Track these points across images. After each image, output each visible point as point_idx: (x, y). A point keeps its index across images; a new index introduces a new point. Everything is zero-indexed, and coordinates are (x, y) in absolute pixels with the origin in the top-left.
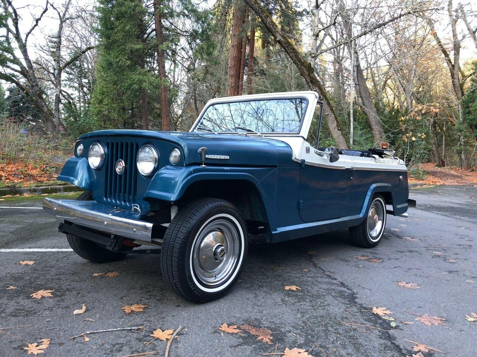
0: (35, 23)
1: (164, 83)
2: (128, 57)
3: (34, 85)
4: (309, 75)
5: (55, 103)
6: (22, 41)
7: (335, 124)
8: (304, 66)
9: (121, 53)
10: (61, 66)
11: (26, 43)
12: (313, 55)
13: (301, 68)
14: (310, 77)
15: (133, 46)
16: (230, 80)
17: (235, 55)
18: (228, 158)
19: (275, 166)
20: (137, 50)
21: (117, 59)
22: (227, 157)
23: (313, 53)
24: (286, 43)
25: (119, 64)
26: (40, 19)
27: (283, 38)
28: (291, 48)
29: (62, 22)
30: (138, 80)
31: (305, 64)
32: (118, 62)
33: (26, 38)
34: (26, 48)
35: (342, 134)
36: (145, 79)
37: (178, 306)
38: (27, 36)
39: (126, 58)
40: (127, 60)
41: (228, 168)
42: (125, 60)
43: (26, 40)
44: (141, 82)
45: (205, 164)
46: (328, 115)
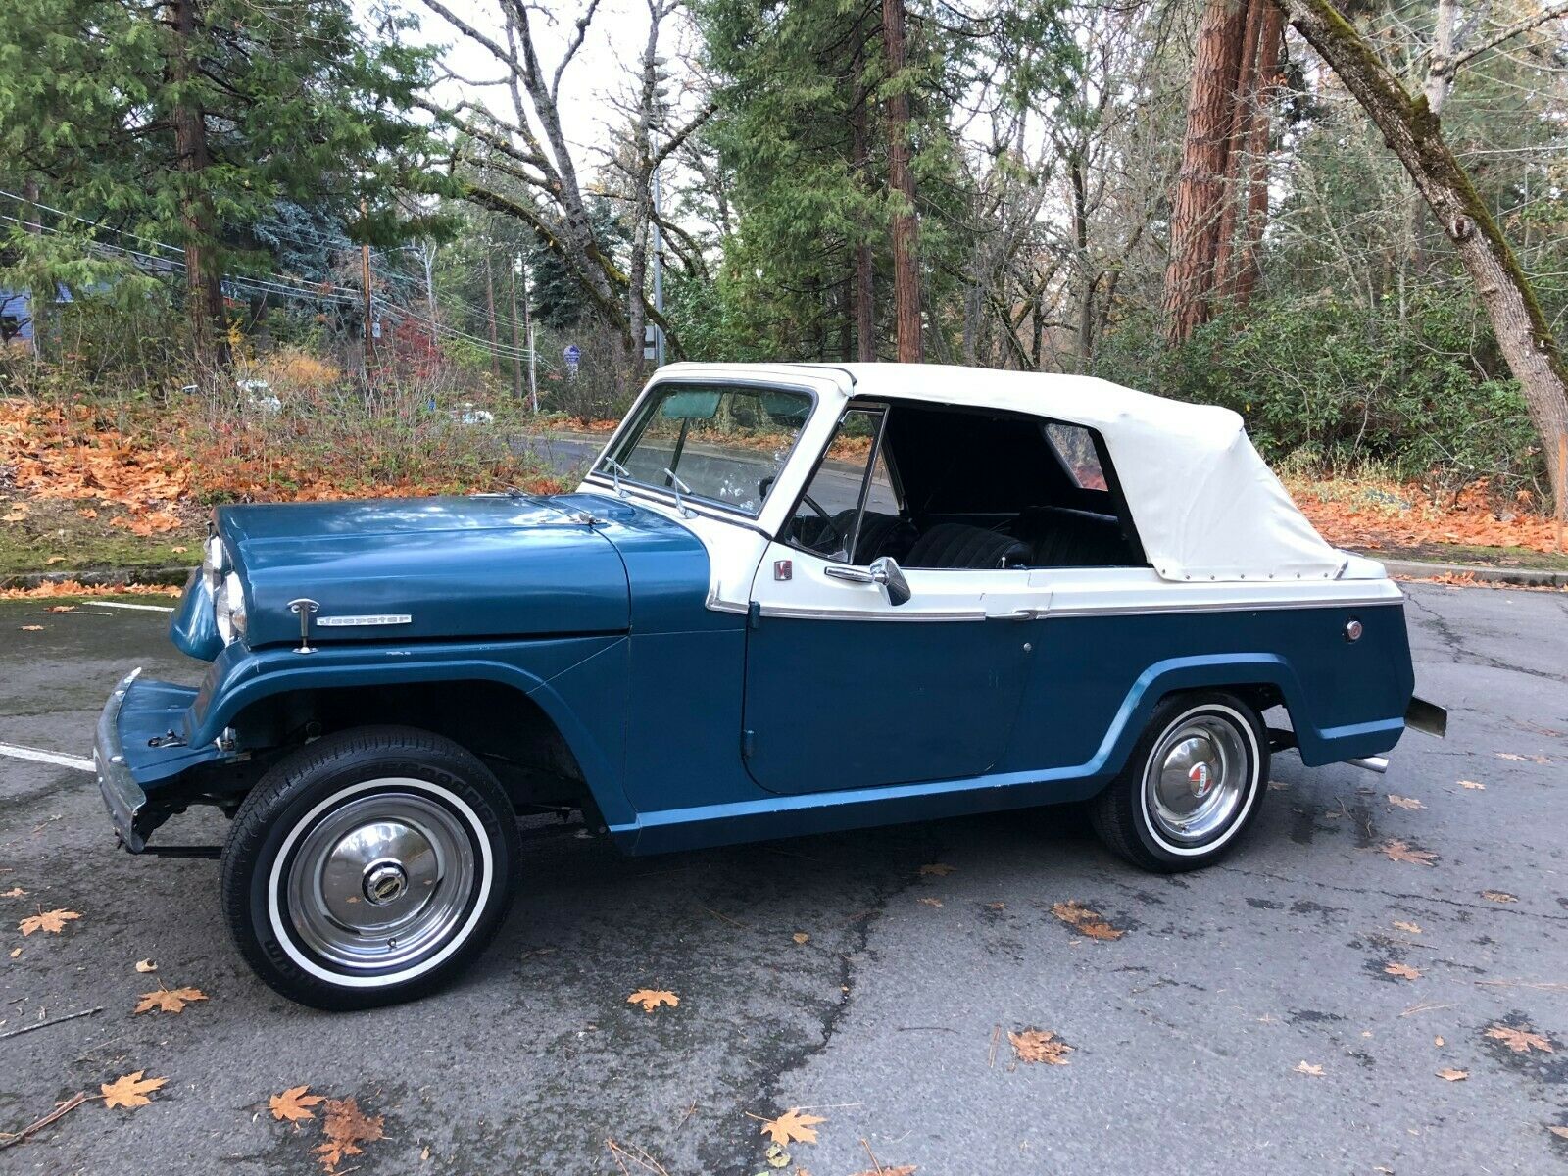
0: (576, 34)
1: (892, 208)
2: (788, 128)
3: (577, 221)
4: (1419, 143)
5: (633, 271)
6: (546, 93)
7: (1526, 325)
8: (1399, 110)
9: (768, 118)
10: (650, 157)
11: (555, 97)
12: (1438, 66)
13: (1384, 120)
14: (1422, 153)
15: (803, 91)
16: (1192, 160)
17: (1213, 67)
18: (409, 621)
19: (625, 632)
20: (813, 106)
21: (754, 140)
22: (407, 619)
23: (1439, 58)
24: (1326, 31)
25: (760, 154)
26: (587, 22)
27: (1317, 12)
28: (1344, 47)
29: (656, 20)
30: (810, 206)
31: (1404, 104)
32: (756, 151)
33: (556, 82)
34: (556, 113)
35: (1552, 367)
36: (833, 200)
37: (274, 1010)
38: (558, 74)
39: (784, 132)
40: (783, 139)
41: (407, 651)
42: (777, 140)
43: (555, 90)
44: (818, 209)
45: (309, 645)
46: (1495, 291)
